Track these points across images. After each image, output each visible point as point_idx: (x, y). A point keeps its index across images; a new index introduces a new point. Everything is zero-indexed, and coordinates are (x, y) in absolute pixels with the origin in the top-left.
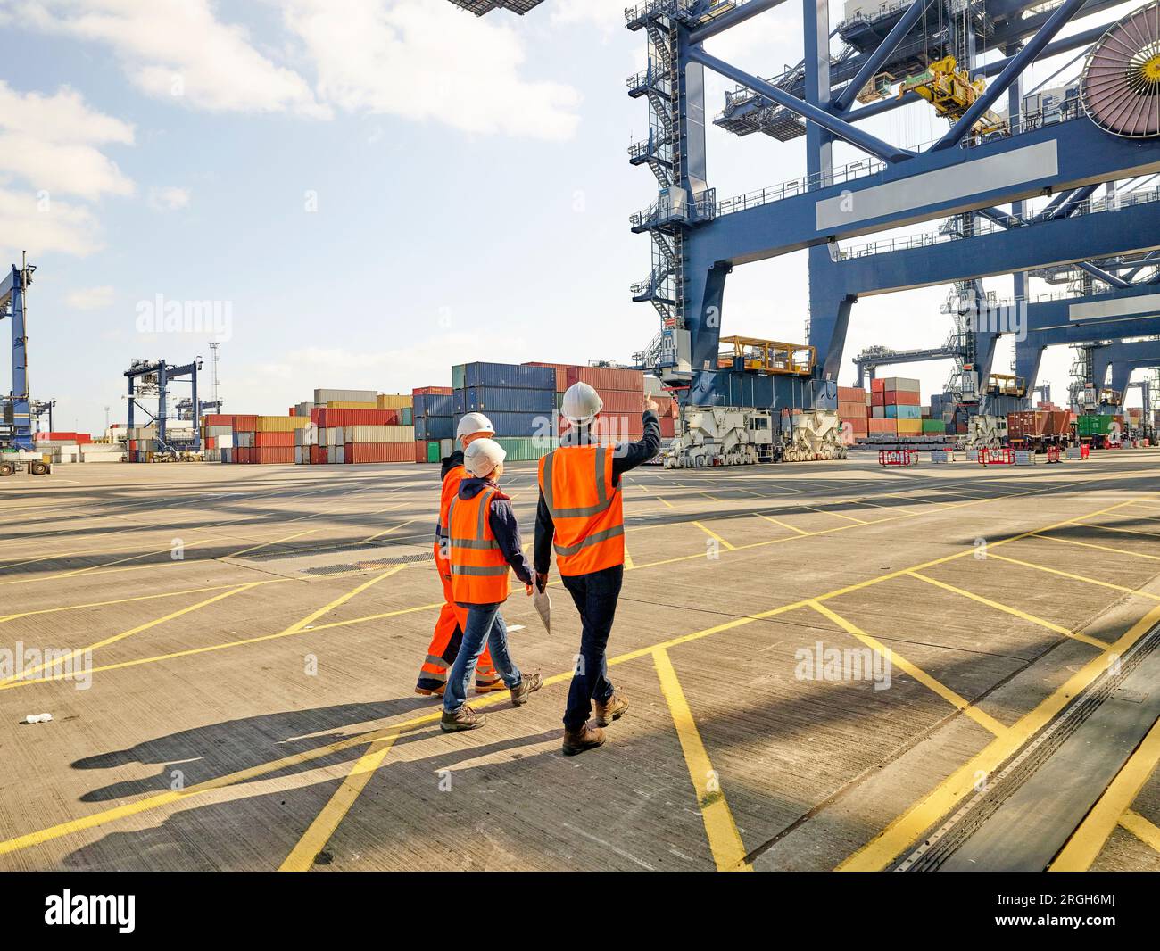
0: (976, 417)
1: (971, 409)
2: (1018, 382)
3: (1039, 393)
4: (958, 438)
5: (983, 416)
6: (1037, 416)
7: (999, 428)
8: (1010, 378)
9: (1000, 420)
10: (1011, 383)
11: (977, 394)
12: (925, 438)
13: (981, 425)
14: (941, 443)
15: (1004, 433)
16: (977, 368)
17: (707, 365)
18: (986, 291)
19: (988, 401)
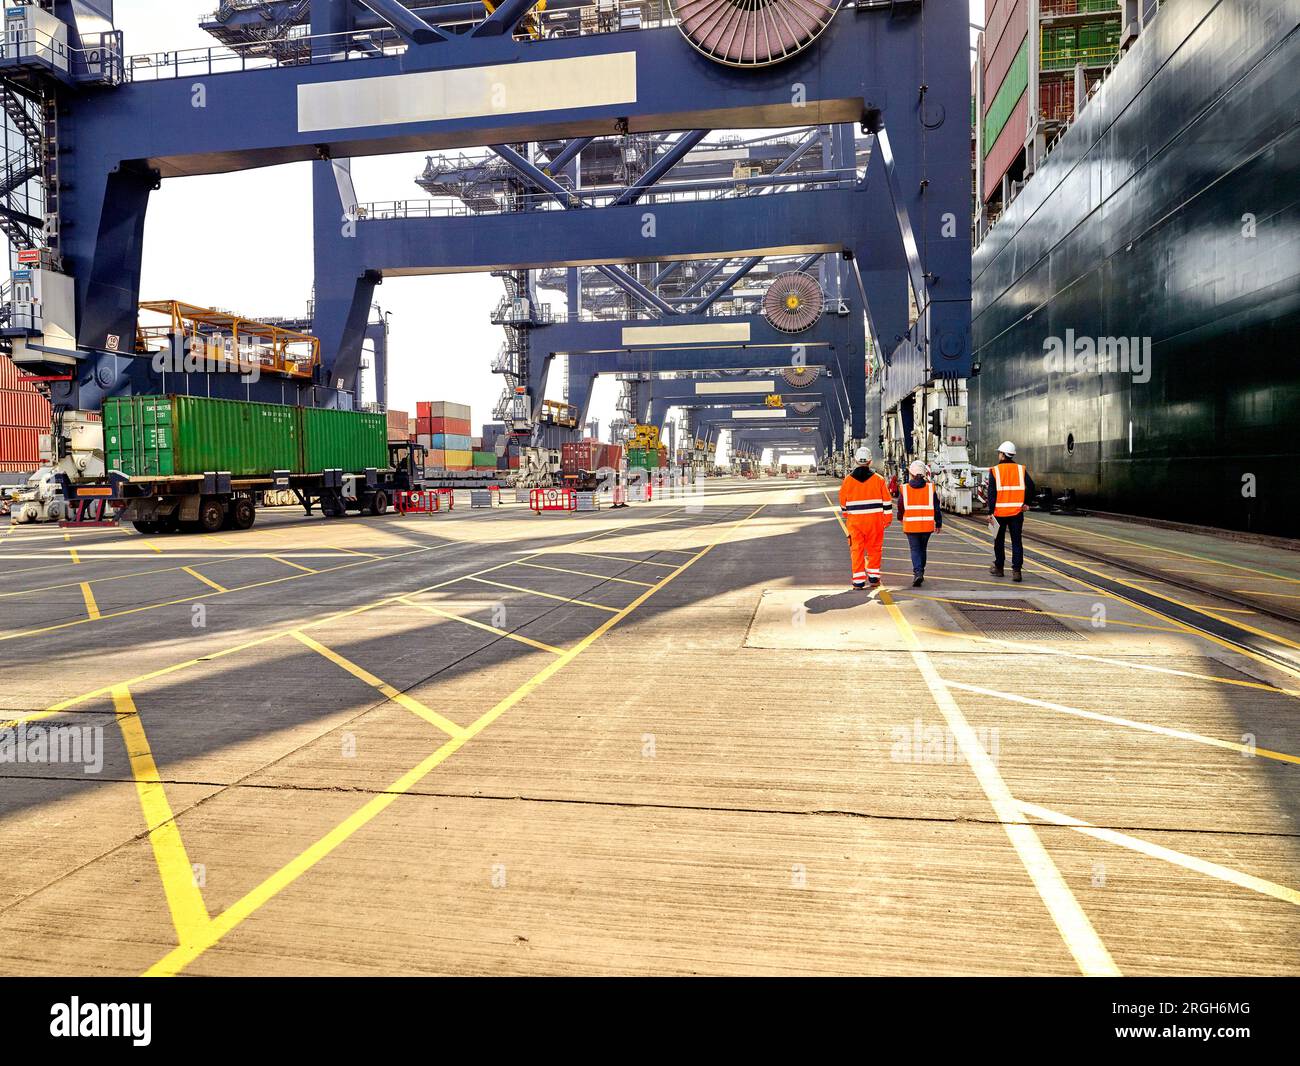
0: (528, 448)
1: (523, 439)
2: (571, 412)
3: (589, 430)
4: (509, 473)
5: (535, 449)
6: (592, 449)
7: (551, 462)
8: (563, 406)
9: (553, 454)
10: (564, 412)
11: (529, 422)
12: (473, 473)
13: (533, 458)
14: (491, 479)
15: (556, 468)
16: (529, 392)
17: (112, 342)
18: (540, 302)
19: (541, 430)
